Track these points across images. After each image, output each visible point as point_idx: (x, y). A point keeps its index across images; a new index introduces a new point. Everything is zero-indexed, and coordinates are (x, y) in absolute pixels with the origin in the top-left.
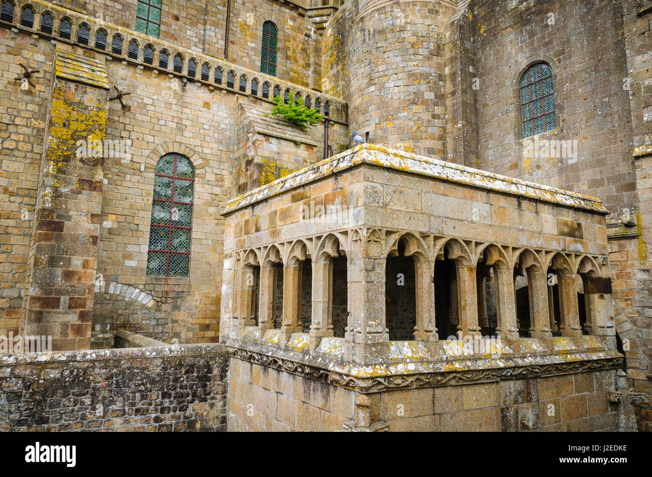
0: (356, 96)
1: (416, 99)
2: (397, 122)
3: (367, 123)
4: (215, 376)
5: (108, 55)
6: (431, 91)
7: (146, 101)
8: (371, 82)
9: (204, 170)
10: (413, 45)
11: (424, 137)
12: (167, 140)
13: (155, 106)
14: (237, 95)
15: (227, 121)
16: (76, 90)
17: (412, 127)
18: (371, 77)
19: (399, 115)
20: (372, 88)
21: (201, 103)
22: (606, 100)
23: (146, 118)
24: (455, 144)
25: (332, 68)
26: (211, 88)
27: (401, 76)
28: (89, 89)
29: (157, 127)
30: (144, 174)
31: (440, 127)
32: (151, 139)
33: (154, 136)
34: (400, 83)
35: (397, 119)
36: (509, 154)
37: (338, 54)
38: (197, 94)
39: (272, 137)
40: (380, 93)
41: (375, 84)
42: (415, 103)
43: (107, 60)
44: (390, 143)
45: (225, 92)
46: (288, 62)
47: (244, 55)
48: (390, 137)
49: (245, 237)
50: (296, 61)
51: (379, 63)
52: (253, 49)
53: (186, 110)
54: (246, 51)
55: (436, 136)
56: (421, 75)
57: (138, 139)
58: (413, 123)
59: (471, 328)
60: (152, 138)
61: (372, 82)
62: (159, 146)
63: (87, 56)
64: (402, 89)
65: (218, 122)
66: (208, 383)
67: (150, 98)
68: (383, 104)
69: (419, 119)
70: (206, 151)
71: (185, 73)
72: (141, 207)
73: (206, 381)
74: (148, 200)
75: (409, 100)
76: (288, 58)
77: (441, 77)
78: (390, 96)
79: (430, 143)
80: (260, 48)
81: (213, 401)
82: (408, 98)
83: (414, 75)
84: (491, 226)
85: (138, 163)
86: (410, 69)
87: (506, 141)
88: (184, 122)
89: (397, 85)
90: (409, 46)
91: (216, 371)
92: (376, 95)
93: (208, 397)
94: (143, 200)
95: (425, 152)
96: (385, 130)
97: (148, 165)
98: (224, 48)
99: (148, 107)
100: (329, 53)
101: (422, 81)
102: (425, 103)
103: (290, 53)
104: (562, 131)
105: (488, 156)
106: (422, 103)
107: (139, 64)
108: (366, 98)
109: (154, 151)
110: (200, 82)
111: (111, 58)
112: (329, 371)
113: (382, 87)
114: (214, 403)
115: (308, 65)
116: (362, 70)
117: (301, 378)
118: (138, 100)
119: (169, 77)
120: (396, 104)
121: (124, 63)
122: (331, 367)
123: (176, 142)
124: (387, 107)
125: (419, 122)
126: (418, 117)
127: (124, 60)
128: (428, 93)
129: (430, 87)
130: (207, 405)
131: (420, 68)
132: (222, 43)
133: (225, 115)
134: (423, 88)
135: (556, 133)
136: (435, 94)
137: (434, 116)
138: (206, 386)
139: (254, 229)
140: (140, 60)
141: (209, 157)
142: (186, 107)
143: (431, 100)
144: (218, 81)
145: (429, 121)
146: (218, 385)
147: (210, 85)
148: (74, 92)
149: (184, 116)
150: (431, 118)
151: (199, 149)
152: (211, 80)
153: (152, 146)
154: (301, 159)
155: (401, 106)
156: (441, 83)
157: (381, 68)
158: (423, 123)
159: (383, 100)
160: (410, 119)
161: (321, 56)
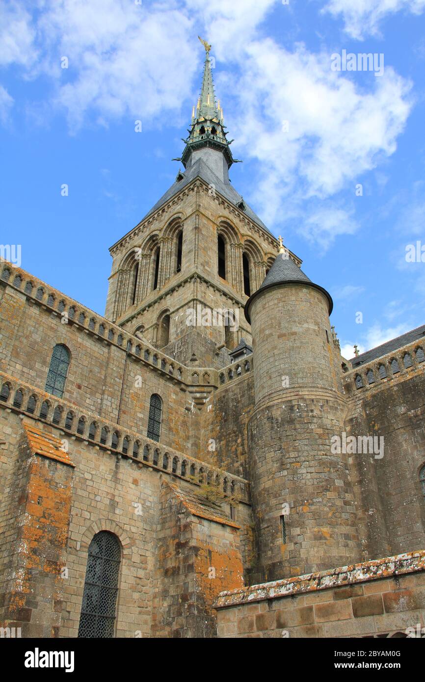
0: (266, 478)
1: (329, 486)
2: (313, 508)
3: (281, 506)
5: (62, 430)
6: (340, 478)
7: (88, 476)
8: (282, 466)
9: (130, 550)
10: (320, 436)
11: (339, 522)
12: (101, 517)
13: (93, 481)
14: (161, 473)
15: (151, 499)
16: (49, 466)
17: (328, 513)
18: (282, 462)
19: (315, 500)
20: (285, 473)
21: (131, 480)
23: (85, 494)
24: (369, 531)
26: (141, 465)
27: (312, 463)
28: (59, 466)
29: (93, 504)
30: (79, 553)
31: (352, 513)
32: (87, 515)
33: (90, 513)
34: (313, 470)
35: (312, 504)
37: (221, 429)
38: (127, 470)
39: (204, 519)
40: (293, 478)
41: (288, 469)
42: (327, 490)
43: (60, 435)
44: (308, 527)
45: (151, 469)
46: (171, 433)
47: (133, 424)
48: (307, 522)
50: (178, 432)
51: (290, 449)
52: (141, 419)
53: (119, 487)
54: (135, 422)
55: (350, 522)
56: (331, 464)
57: (77, 515)
58: (328, 509)
60: (89, 514)
61: (283, 466)
62: (94, 523)
63: (45, 431)
64: (315, 476)
65: (144, 500)
67: (89, 473)
68: (296, 490)
69: (333, 505)
70: (134, 530)
71: (120, 449)
72: (74, 592)
74: (80, 583)
75: (322, 487)
76: (170, 429)
77: (346, 466)
78: (303, 481)
79: (345, 529)
80: (147, 419)
82: (321, 484)
83: (324, 463)
85: (75, 541)
86: (320, 457)
88: (117, 499)
89: (309, 471)
90: (317, 437)
92: (288, 480)
94: (76, 582)
95: (342, 538)
96: (301, 515)
97: (84, 544)
98: (117, 417)
99: (89, 483)
100: (210, 427)
101: (332, 469)
102: (336, 489)
103: (172, 425)
105: (399, 543)
106: (335, 490)
107: (85, 440)
108: (278, 481)
109: (89, 529)
110: (132, 459)
111: (63, 433)
113: (295, 473)
116: (272, 454)
118: (80, 474)
119: (107, 454)
120: (311, 490)
121: (74, 438)
123: (108, 519)
124: (301, 492)
125: (334, 508)
126: (332, 503)
127: (74, 435)
128: (338, 481)
129: (339, 475)
131: (329, 457)
133: (150, 493)
134: (334, 475)
136: (344, 482)
137: (346, 503)
139: (275, 625)
140: (85, 436)
141: (136, 536)
142: (119, 484)
143: (342, 487)
144: (146, 458)
145: (342, 507)
147: (140, 462)
148: (47, 469)
149: (117, 493)
150: (343, 505)
151: (127, 527)
152: (140, 458)
153: (88, 523)
154: (228, 542)
155: (315, 492)
156: (347, 471)
157: (292, 455)
158: (337, 509)
159: (297, 485)
160: (325, 505)
161: (200, 430)
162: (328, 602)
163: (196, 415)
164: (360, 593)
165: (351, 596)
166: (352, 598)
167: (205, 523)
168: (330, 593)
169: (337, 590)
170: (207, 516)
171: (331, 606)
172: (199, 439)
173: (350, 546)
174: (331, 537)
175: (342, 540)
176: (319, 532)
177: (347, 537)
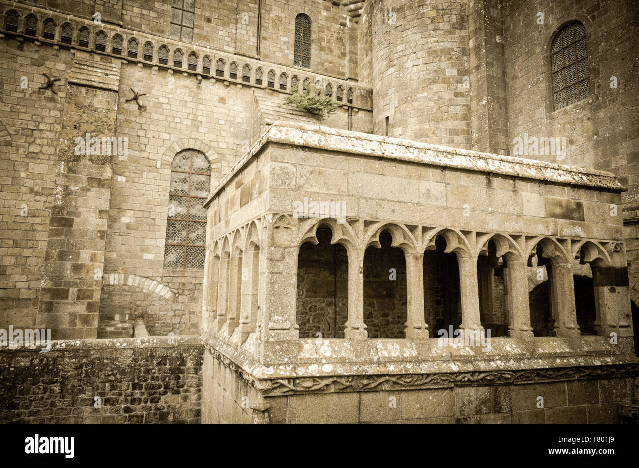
0: (378, 80)
1: (437, 78)
2: (416, 104)
3: (387, 107)
4: (189, 369)
5: (124, 59)
6: (453, 67)
7: (162, 100)
8: (390, 63)
9: (219, 164)
10: (433, 20)
11: (445, 117)
12: (183, 137)
13: (170, 105)
14: (253, 88)
15: (242, 115)
16: (86, 93)
17: (432, 108)
18: (390, 59)
19: (419, 96)
20: (392, 70)
21: (216, 99)
23: (162, 117)
24: (480, 123)
26: (226, 83)
27: (420, 54)
28: (98, 92)
29: (172, 125)
30: (161, 171)
31: (464, 105)
32: (166, 136)
33: (169, 134)
34: (420, 62)
35: (417, 100)
38: (212, 90)
40: (399, 74)
41: (394, 65)
42: (435, 82)
43: (123, 64)
44: (410, 126)
45: (240, 86)
46: (323, 53)
47: (277, 49)
48: (409, 121)
49: (214, 228)
50: (331, 51)
51: (398, 43)
52: (285, 43)
53: (201, 107)
54: (279, 46)
55: (459, 116)
56: (442, 51)
57: (154, 137)
58: (433, 104)
60: (168, 135)
61: (391, 63)
62: (175, 144)
63: (104, 62)
64: (421, 68)
65: (234, 117)
66: (181, 376)
67: (165, 97)
68: (402, 86)
69: (440, 98)
70: (222, 145)
71: (199, 70)
72: (158, 202)
73: (179, 373)
74: (164, 195)
75: (429, 79)
76: (322, 49)
77: (464, 52)
78: (408, 77)
79: (452, 124)
80: (293, 41)
81: (187, 394)
82: (428, 77)
83: (434, 51)
85: (155, 160)
86: (430, 45)
87: (537, 116)
88: (199, 118)
89: (416, 64)
90: (428, 21)
91: (190, 364)
92: (395, 77)
93: (181, 389)
94: (160, 195)
95: (447, 133)
96: (403, 113)
97: (164, 162)
98: (255, 45)
99: (164, 106)
100: (365, 40)
101: (443, 57)
102: (446, 80)
103: (324, 44)
104: (597, 98)
106: (443, 82)
107: (153, 66)
108: (386, 81)
109: (170, 148)
110: (215, 78)
111: (126, 62)
112: (243, 370)
113: (401, 68)
114: (187, 396)
115: (344, 55)
116: (382, 52)
117: (235, 376)
118: (154, 99)
119: (183, 76)
120: (415, 85)
121: (139, 65)
122: (244, 365)
123: (191, 138)
124: (406, 89)
125: (440, 102)
126: (439, 97)
127: (139, 62)
128: (450, 70)
129: (452, 63)
130: (180, 398)
131: (441, 44)
132: (254, 40)
133: (241, 109)
134: (444, 64)
135: (591, 101)
136: (458, 71)
137: (456, 95)
138: (179, 378)
139: (218, 220)
140: (155, 61)
141: (224, 151)
142: (202, 104)
143: (454, 77)
144: (233, 75)
145: (451, 100)
146: (192, 377)
147: (224, 80)
148: (84, 95)
149: (200, 113)
150: (453, 97)
151: (214, 144)
152: (226, 76)
153: (168, 144)
155: (421, 87)
156: (465, 58)
157: (399, 48)
158: (444, 103)
159: (402, 81)
160: (430, 100)
161: (357, 44)
162: (233, 194)
163: (353, 29)
165: (240, 185)
166: (240, 188)
171: (234, 198)
172: (356, 54)
173: (455, 141)
174: (433, 133)
175: (446, 137)
176: (420, 129)
177: (453, 132)
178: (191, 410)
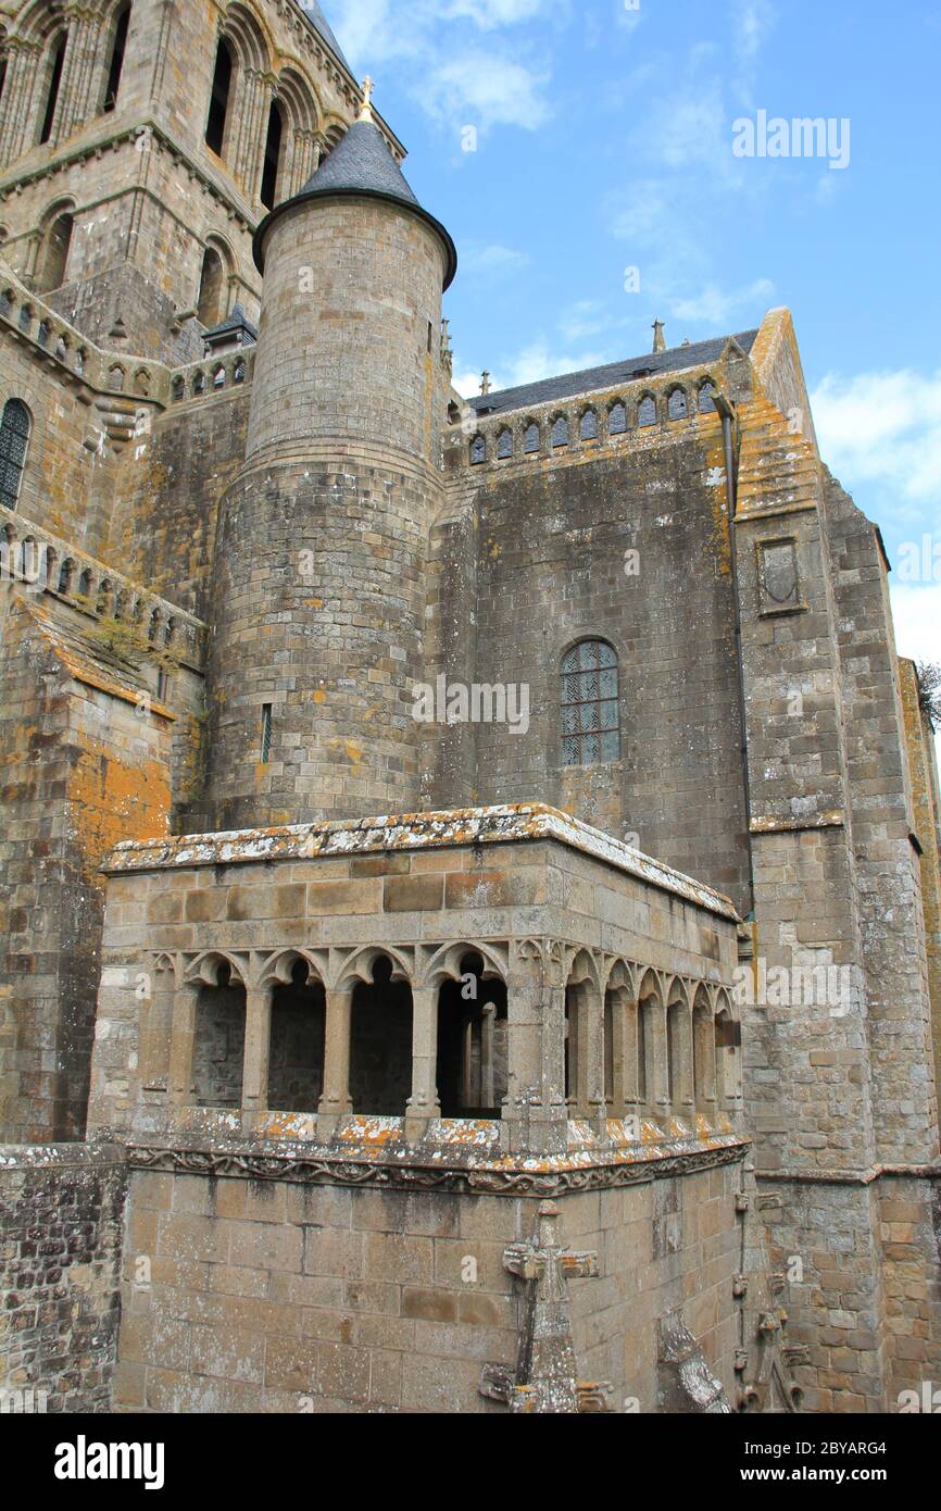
0: (244, 623)
1: (375, 657)
2: (335, 696)
3: (270, 685)
4: (105, 1209)
6: (401, 645)
8: (284, 602)
10: (375, 550)
11: (384, 733)
17: (363, 711)
18: (284, 593)
19: (341, 682)
20: (287, 616)
22: (702, 728)
24: (440, 757)
25: (139, 530)
27: (348, 605)
34: (347, 619)
35: (334, 690)
36: (536, 790)
37: (160, 501)
39: (100, 690)
40: (304, 629)
41: (294, 609)
42: (371, 664)
44: (318, 736)
46: (44, 495)
48: (318, 724)
49: (194, 927)
50: (60, 496)
55: (405, 735)
56: (387, 611)
58: (365, 704)
59: (628, 1098)
61: (286, 602)
64: (349, 631)
66: (94, 1224)
68: (305, 655)
69: (378, 695)
73: (91, 1219)
75: (361, 656)
76: (43, 486)
77: (418, 622)
78: (323, 640)
79: (393, 748)
81: (101, 1262)
82: (359, 651)
83: (373, 608)
84: (649, 938)
86: (368, 594)
87: (531, 766)
89: (339, 620)
90: (367, 551)
91: (107, 1201)
92: (293, 632)
93: (93, 1253)
95: (384, 764)
96: (307, 708)
100: (136, 495)
101: (387, 623)
102: (389, 666)
103: (49, 478)
104: (631, 766)
105: (495, 789)
106: (385, 667)
108: (270, 633)
112: (468, 1171)
113: (308, 619)
114: (101, 1266)
115: (82, 511)
116: (266, 573)
117: (379, 1192)
120: (336, 659)
122: (471, 1162)
124: (316, 661)
125: (378, 704)
126: (377, 693)
128: (397, 649)
129: (400, 637)
130: (91, 1271)
131: (385, 597)
134: (389, 637)
135: (621, 768)
136: (408, 654)
137: (405, 697)
138: (90, 1229)
139: (225, 913)
143: (401, 663)
145: (394, 703)
146: (110, 1227)
150: (397, 699)
154: (145, 745)
155: (345, 665)
156: (418, 633)
157: (309, 581)
158: (384, 707)
159: (309, 645)
160: (361, 695)
161: (111, 497)
162: (338, 880)
163: (107, 462)
164: (403, 869)
165: (384, 874)
166: (387, 877)
167: (101, 700)
168: (345, 864)
169: (358, 859)
170: (106, 686)
171: (343, 888)
172: (108, 518)
173: (397, 781)
174: (362, 759)
175: (383, 770)
176: (339, 746)
177: (395, 763)
178: (105, 1295)
